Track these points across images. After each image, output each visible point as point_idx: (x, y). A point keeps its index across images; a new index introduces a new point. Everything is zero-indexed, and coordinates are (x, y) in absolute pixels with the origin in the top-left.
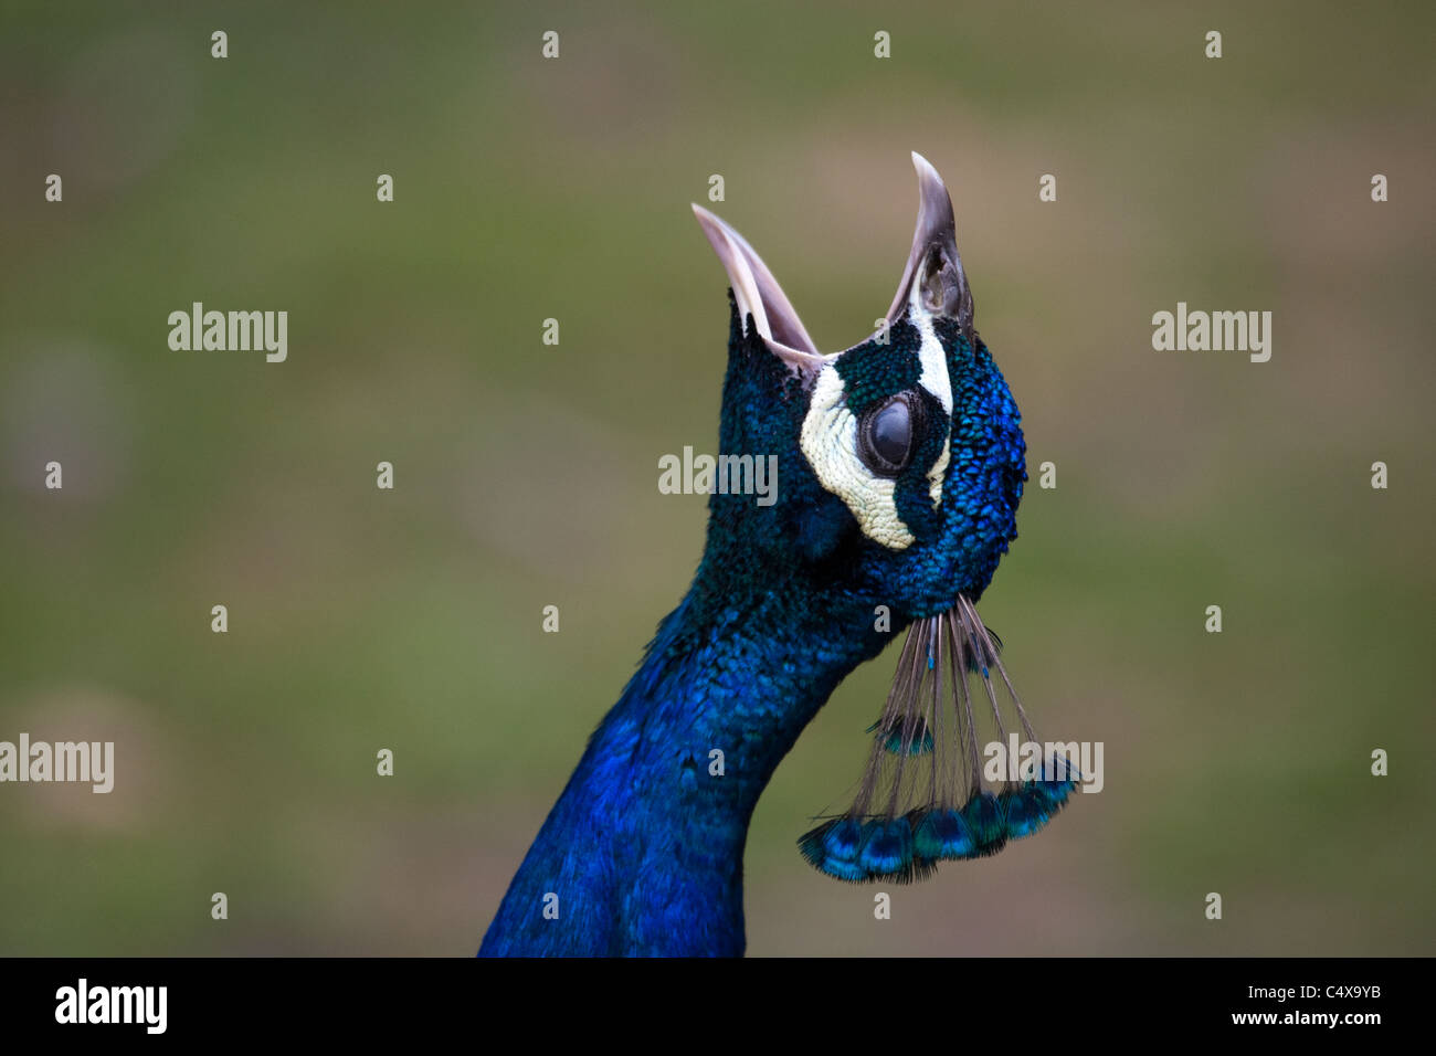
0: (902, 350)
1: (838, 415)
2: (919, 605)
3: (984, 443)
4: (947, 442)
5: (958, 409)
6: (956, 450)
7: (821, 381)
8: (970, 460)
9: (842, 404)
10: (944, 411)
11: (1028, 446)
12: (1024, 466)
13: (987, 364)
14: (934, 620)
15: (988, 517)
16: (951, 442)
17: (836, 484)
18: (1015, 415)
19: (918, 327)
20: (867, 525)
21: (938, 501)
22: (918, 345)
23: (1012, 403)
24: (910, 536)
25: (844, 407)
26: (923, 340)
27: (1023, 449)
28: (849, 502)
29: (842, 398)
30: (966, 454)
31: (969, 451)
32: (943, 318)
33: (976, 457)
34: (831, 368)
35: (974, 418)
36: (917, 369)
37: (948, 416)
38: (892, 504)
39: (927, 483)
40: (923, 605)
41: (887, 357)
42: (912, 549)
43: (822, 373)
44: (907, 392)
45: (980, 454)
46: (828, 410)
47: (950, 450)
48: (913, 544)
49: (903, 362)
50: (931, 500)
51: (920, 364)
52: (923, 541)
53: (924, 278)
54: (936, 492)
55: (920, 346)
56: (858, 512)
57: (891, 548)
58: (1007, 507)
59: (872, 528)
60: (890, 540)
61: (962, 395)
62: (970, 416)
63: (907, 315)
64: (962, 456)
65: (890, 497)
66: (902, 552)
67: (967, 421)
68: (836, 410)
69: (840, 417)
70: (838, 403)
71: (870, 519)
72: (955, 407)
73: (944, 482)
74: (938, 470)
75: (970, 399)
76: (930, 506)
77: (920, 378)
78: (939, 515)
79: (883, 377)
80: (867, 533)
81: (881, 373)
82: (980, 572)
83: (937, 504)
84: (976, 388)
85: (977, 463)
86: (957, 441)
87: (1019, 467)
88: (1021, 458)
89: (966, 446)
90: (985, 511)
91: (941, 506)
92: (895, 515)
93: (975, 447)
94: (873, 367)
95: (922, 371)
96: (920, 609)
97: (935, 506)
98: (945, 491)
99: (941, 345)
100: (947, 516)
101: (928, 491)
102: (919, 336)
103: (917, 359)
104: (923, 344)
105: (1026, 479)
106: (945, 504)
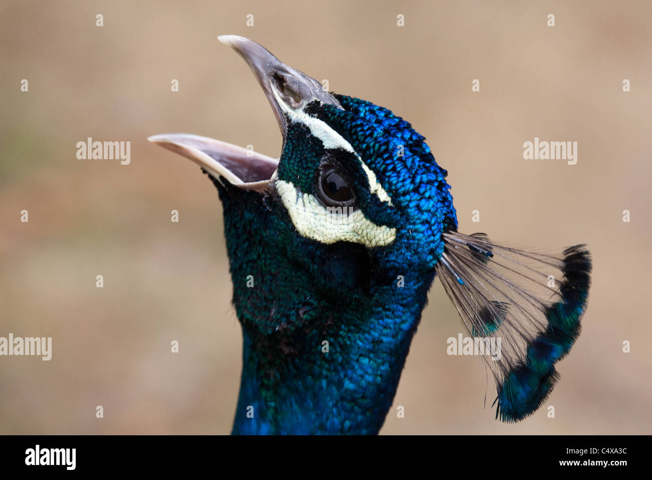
0: (303, 140)
1: (303, 201)
2: (428, 260)
3: (383, 148)
4: (365, 167)
5: (355, 144)
6: (373, 166)
7: (280, 191)
8: (383, 164)
9: (300, 194)
10: (349, 152)
11: (409, 122)
12: (417, 134)
13: (351, 104)
14: (442, 259)
15: (421, 182)
16: (366, 164)
17: (334, 236)
18: (388, 114)
19: (300, 121)
20: (367, 243)
21: (389, 199)
22: (308, 130)
23: (381, 109)
24: (392, 229)
25: (303, 194)
26: (307, 126)
27: (408, 126)
28: (348, 239)
29: (298, 192)
30: (379, 163)
31: (379, 159)
32: (307, 105)
33: (385, 160)
34: (279, 181)
35: (367, 140)
36: (318, 142)
37: (353, 153)
38: (368, 222)
39: (375, 196)
40: (430, 257)
41: (299, 150)
42: (399, 236)
43: (277, 186)
44: (323, 158)
45: (386, 156)
46: (296, 203)
47: (370, 168)
48: (398, 232)
49: (309, 146)
50: (385, 202)
51: (317, 139)
52: (400, 226)
53: (281, 94)
54: (383, 196)
55: (309, 130)
56: (357, 239)
57: (389, 244)
58: (428, 165)
59: (371, 242)
60: (384, 241)
61: (351, 135)
62: (363, 142)
63: (289, 120)
64: (378, 165)
65: (364, 220)
66: (395, 241)
67: (364, 146)
68: (300, 200)
69: (305, 201)
70: (298, 195)
71: (366, 238)
72: (352, 145)
73: (383, 187)
74: (374, 184)
75: (356, 133)
76: (388, 207)
77: (324, 146)
78: (396, 206)
79: (307, 162)
80: (370, 246)
81: (304, 161)
82: (445, 214)
83: (390, 202)
84: (354, 124)
85: (389, 162)
86: (369, 161)
87: (414, 138)
88: (413, 132)
89: (376, 159)
90: (418, 180)
91: (393, 201)
92: (375, 226)
93: (380, 155)
94: (298, 162)
95: (321, 142)
96: (431, 261)
97: (390, 204)
98: (389, 191)
99: (319, 120)
100: (400, 202)
101: (378, 199)
102: (304, 125)
103: (314, 137)
104: (310, 127)
105: (424, 139)
106: (394, 198)
